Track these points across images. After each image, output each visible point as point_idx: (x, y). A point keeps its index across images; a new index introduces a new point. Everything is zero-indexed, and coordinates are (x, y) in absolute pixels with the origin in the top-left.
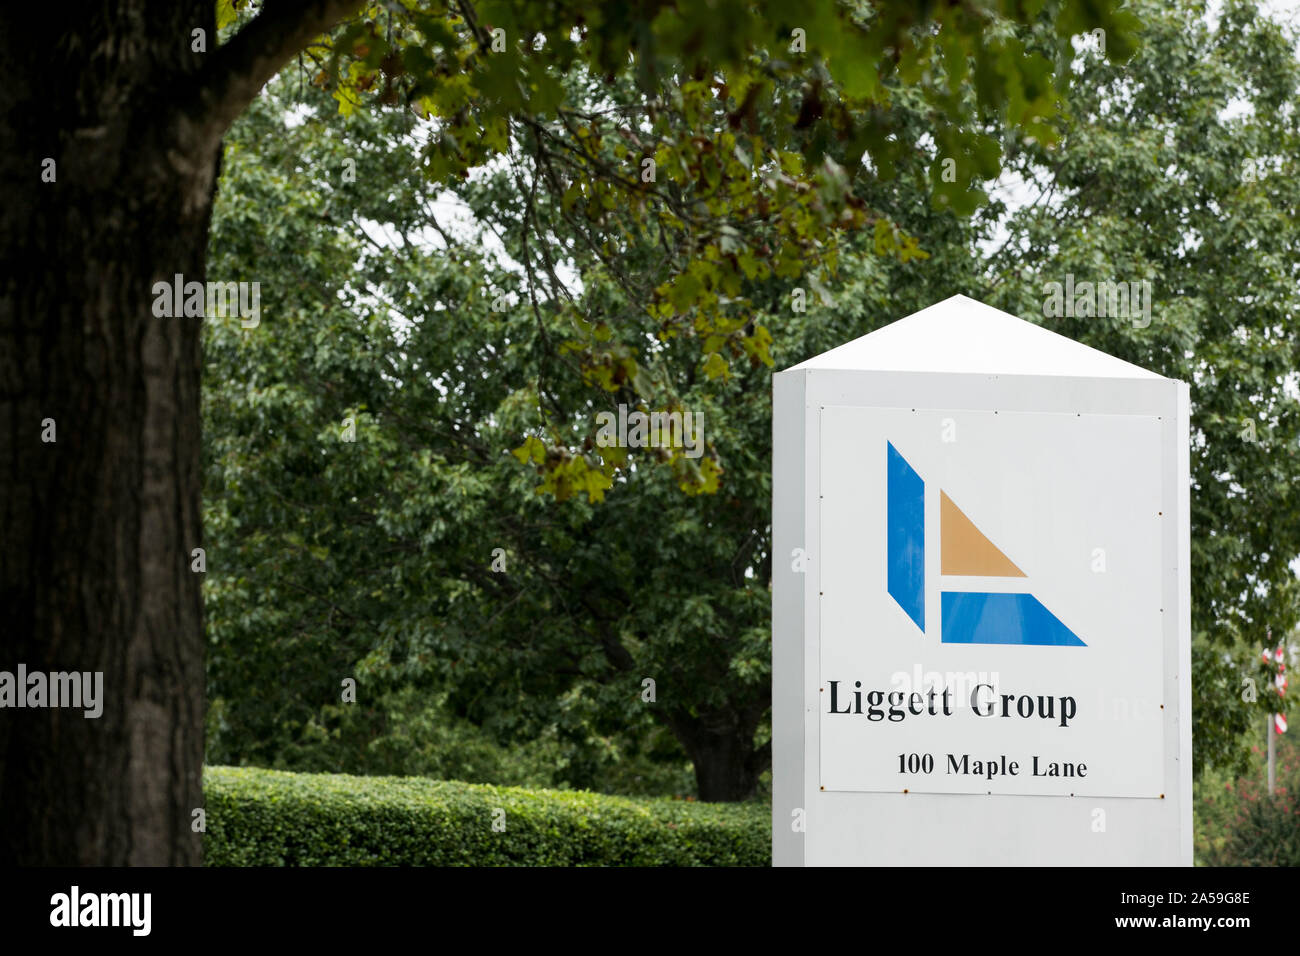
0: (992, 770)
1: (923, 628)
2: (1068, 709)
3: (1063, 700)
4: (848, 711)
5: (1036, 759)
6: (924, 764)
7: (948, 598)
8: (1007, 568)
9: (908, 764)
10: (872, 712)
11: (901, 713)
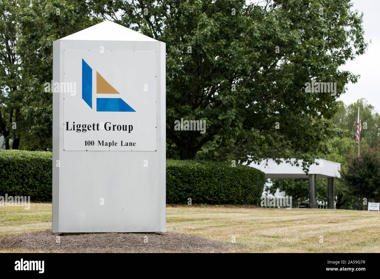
0: (110, 144)
1: (91, 108)
2: (131, 128)
3: (129, 126)
4: (71, 130)
5: (122, 141)
6: (92, 143)
7: (98, 100)
8: (114, 91)
9: (87, 143)
10: (78, 130)
11: (86, 130)
